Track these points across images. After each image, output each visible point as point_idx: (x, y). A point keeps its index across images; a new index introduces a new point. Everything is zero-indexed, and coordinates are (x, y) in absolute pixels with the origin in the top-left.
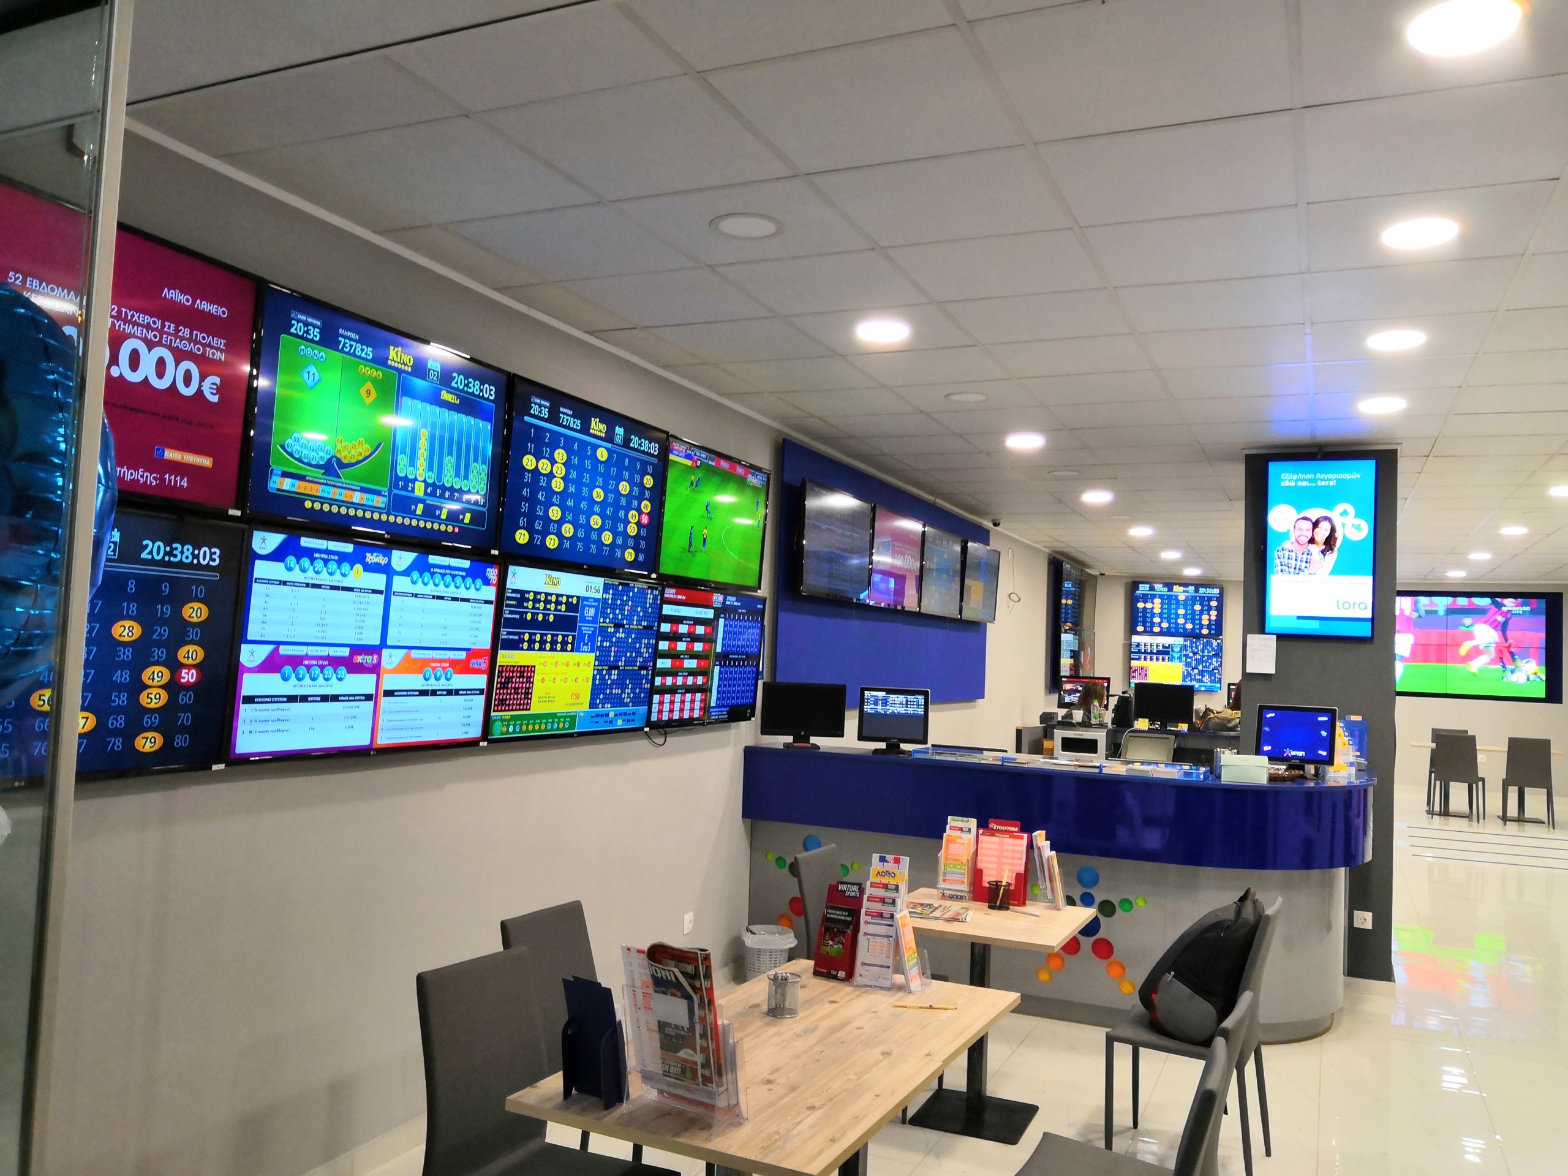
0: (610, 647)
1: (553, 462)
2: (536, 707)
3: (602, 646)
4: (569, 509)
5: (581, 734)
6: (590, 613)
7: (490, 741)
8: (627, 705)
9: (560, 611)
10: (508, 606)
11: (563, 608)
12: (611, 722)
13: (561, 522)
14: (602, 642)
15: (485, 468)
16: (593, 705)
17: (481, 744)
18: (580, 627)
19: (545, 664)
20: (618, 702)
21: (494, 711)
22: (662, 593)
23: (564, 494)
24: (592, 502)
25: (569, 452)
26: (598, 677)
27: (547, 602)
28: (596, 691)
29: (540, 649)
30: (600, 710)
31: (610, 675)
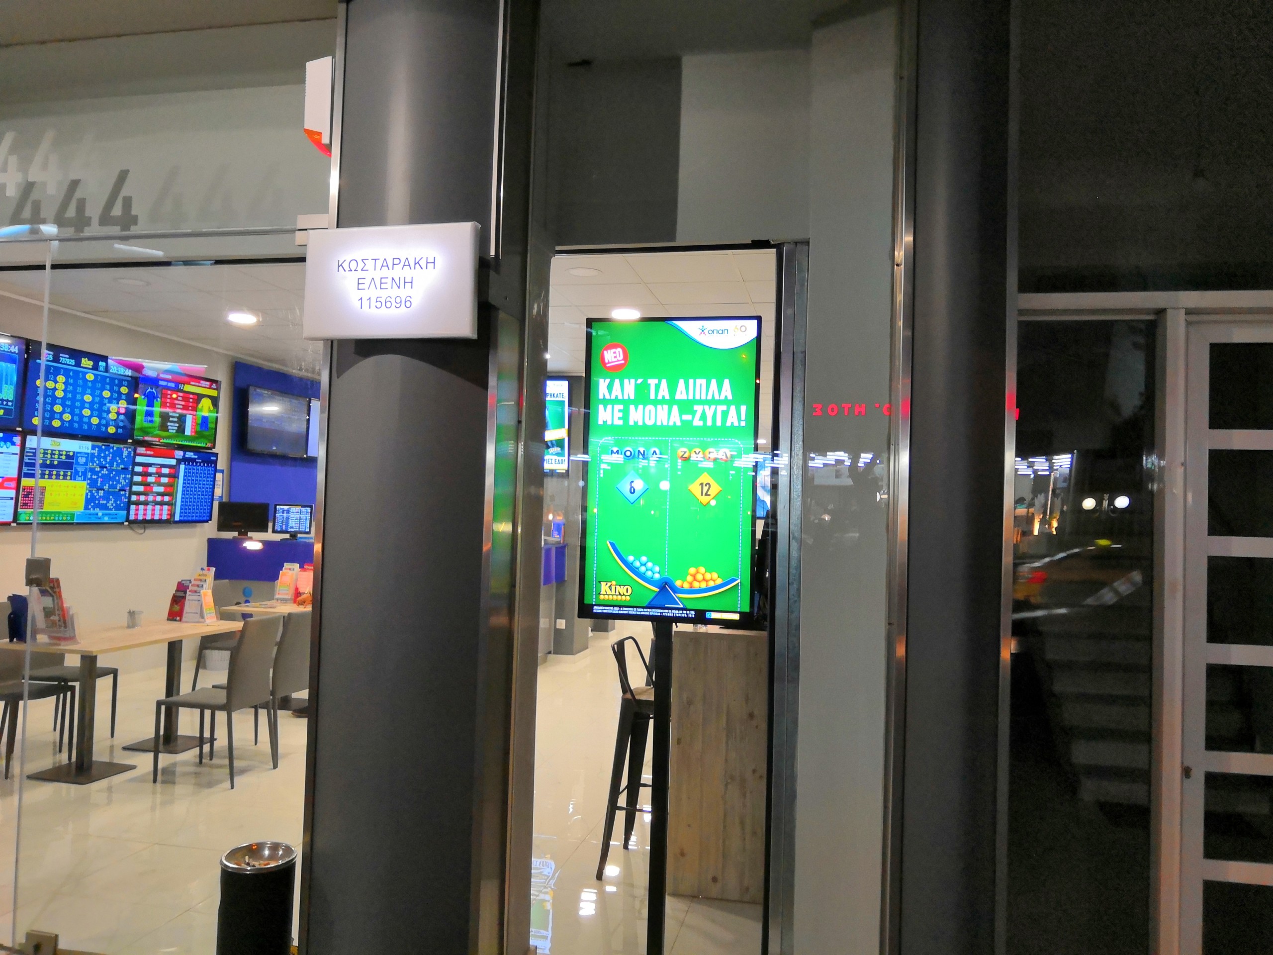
0: (98, 478)
1: (56, 382)
2: (47, 508)
3: (91, 477)
4: (68, 406)
5: (78, 524)
6: (82, 460)
7: (18, 524)
8: (111, 510)
9: (62, 459)
10: (27, 456)
11: (64, 457)
12: (99, 518)
13: (61, 414)
14: (91, 475)
15: (13, 387)
16: (86, 508)
17: (12, 524)
18: (75, 467)
19: (52, 486)
20: (104, 507)
21: (20, 508)
22: (135, 450)
23: (64, 399)
24: (83, 402)
25: (67, 377)
26: (89, 494)
27: (52, 454)
28: (88, 502)
29: (49, 478)
30: (92, 511)
31: (98, 493)
